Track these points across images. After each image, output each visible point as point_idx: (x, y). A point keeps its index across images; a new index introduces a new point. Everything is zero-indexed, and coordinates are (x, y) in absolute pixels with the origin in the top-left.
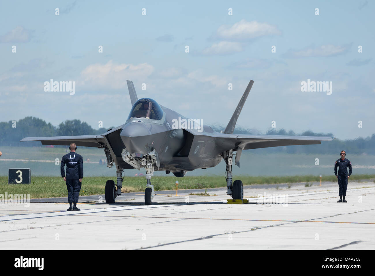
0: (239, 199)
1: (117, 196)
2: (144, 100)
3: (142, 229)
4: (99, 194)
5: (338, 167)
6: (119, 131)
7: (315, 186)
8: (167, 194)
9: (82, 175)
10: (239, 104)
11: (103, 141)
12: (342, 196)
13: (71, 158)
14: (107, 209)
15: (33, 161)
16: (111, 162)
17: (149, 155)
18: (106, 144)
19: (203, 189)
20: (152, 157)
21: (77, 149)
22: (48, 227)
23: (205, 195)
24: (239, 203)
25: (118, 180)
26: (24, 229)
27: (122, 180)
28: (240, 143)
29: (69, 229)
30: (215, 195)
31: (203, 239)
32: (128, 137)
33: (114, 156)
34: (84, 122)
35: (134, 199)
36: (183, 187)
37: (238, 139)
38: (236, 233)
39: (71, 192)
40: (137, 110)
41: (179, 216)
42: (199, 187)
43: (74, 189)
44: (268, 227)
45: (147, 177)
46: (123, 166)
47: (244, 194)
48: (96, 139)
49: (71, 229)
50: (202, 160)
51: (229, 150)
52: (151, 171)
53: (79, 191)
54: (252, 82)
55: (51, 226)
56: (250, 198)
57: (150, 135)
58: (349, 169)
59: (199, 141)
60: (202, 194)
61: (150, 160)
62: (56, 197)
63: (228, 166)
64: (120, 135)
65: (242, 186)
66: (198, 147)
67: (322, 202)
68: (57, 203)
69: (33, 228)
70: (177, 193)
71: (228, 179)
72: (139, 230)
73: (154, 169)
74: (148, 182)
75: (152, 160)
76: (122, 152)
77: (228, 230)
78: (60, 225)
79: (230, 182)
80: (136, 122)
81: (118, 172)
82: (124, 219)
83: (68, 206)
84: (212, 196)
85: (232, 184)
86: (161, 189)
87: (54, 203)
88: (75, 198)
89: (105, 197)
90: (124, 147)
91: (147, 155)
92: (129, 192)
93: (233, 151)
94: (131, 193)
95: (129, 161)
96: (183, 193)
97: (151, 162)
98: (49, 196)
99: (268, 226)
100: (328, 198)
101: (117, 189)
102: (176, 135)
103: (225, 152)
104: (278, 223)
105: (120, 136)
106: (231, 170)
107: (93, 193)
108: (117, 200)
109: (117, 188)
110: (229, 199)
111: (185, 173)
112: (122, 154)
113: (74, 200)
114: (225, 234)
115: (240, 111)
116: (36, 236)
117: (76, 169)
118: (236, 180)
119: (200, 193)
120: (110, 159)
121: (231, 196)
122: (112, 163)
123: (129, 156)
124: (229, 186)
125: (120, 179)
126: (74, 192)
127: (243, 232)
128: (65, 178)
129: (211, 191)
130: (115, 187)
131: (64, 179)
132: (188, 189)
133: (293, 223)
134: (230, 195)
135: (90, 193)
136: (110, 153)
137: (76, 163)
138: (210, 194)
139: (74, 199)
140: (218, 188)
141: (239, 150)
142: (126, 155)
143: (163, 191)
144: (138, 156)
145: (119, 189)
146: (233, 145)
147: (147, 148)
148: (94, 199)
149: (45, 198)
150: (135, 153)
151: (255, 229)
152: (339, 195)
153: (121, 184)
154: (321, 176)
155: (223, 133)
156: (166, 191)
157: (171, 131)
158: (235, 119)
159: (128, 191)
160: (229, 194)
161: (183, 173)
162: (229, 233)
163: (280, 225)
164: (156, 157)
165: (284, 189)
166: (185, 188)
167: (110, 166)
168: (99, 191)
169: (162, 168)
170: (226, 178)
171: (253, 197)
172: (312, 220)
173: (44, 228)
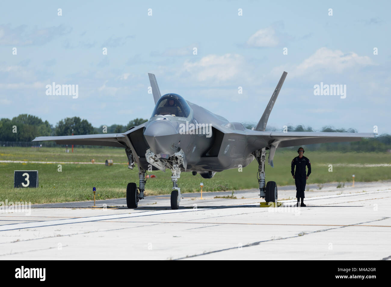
0: (272, 202)
1: (140, 200)
2: (170, 95)
3: (179, 236)
4: (116, 198)
6: (143, 129)
7: (348, 186)
8: (191, 197)
10: (271, 99)
11: (123, 140)
14: (133, 214)
15: (33, 162)
16: (132, 163)
17: (176, 156)
18: (128, 144)
19: (228, 191)
20: (179, 157)
22: (76, 234)
23: (231, 198)
25: (140, 183)
26: (51, 237)
27: (145, 182)
28: (273, 141)
29: (100, 237)
30: (243, 198)
31: (250, 246)
33: (136, 157)
35: (156, 203)
37: (271, 136)
40: (162, 107)
42: (222, 189)
44: (315, 232)
45: (173, 179)
46: (146, 167)
48: (116, 138)
50: (233, 160)
51: (262, 149)
52: (178, 173)
54: (285, 74)
55: (79, 233)
57: (177, 134)
59: (229, 140)
60: (228, 197)
61: (176, 161)
62: (69, 201)
63: (260, 166)
65: (276, 187)
66: (228, 146)
68: (74, 208)
69: (60, 236)
70: (202, 196)
71: (261, 180)
72: (176, 237)
73: (181, 170)
74: (174, 184)
75: (179, 161)
76: (146, 152)
77: (274, 236)
78: (88, 233)
79: (263, 183)
80: (161, 120)
81: (140, 174)
82: (155, 225)
84: (240, 199)
85: (265, 185)
87: (71, 208)
89: (126, 201)
90: (148, 147)
91: (173, 156)
93: (266, 150)
95: (154, 163)
96: (207, 195)
97: (177, 163)
98: (62, 201)
99: (315, 231)
100: (368, 200)
101: (139, 193)
103: (257, 151)
105: (143, 135)
106: (263, 170)
107: (110, 197)
108: (139, 205)
109: (139, 192)
110: (262, 202)
111: (213, 174)
112: (146, 154)
114: (272, 240)
116: (67, 245)
118: (270, 182)
119: (226, 196)
120: (131, 159)
121: (264, 199)
122: (134, 164)
123: (153, 157)
124: (262, 188)
125: (142, 182)
127: (290, 238)
129: (236, 193)
130: (137, 191)
132: (210, 192)
133: (341, 227)
134: (263, 197)
135: (106, 197)
136: (132, 153)
138: (237, 197)
141: (272, 149)
142: (151, 156)
143: (184, 194)
144: (163, 157)
145: (141, 193)
146: (267, 144)
147: (173, 148)
148: (112, 203)
149: (58, 203)
150: (160, 154)
151: (302, 234)
153: (143, 187)
154: (354, 176)
155: (255, 130)
156: (187, 193)
158: (267, 114)
160: (262, 197)
161: (211, 174)
162: (276, 240)
163: (328, 230)
164: (183, 158)
165: (315, 190)
166: (207, 191)
167: (131, 167)
168: (116, 195)
169: (188, 169)
170: (258, 179)
171: (285, 199)
172: (360, 224)
173: (72, 235)
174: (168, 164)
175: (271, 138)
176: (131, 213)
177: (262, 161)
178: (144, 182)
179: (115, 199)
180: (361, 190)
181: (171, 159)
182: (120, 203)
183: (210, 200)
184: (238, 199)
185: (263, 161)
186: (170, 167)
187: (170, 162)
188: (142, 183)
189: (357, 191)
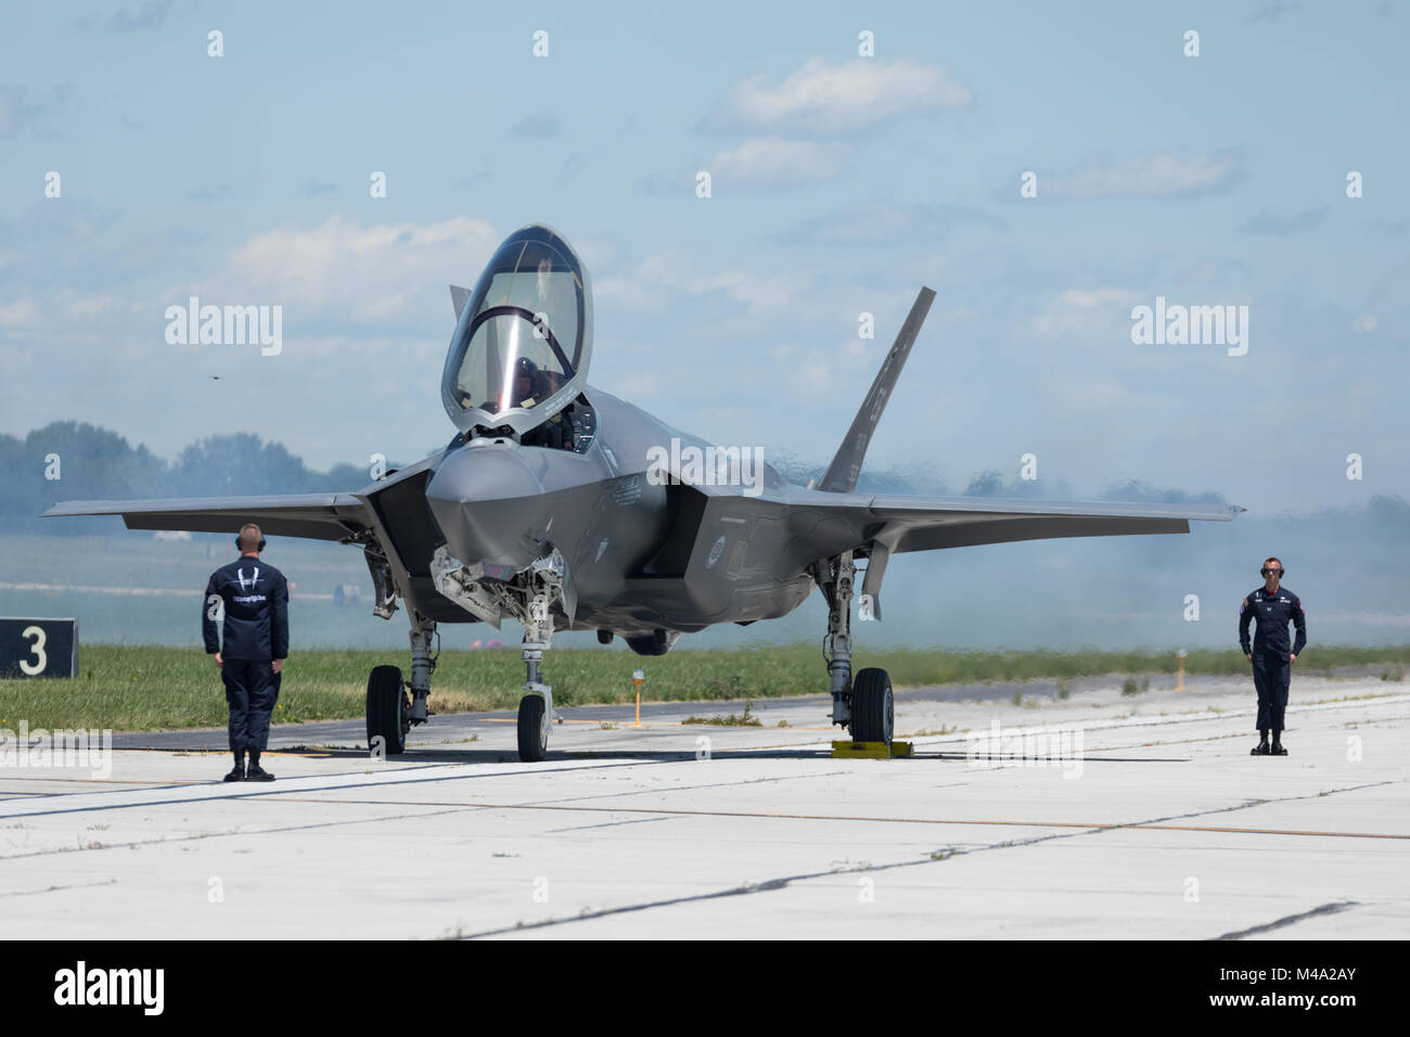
0: (875, 741)
1: (412, 728)
3: (514, 853)
4: (342, 718)
5: (1254, 620)
6: (422, 478)
7: (1161, 689)
8: (600, 720)
9: (284, 647)
11: (358, 517)
12: (1270, 731)
13: (243, 582)
14: (374, 774)
16: (388, 597)
17: (537, 571)
18: (372, 529)
19: (736, 700)
20: (547, 577)
21: (265, 548)
22: (156, 842)
23: (743, 722)
24: (877, 757)
25: (414, 667)
26: (66, 850)
27: (432, 664)
28: (880, 526)
29: (237, 852)
30: (783, 725)
31: (751, 892)
32: (456, 502)
33: (401, 575)
34: (276, 441)
35: (475, 739)
36: (658, 691)
37: (873, 510)
38: (876, 869)
39: (239, 712)
41: (654, 803)
42: (721, 693)
43: (253, 698)
44: (992, 847)
45: (528, 654)
46: (434, 610)
47: (896, 720)
48: (332, 509)
49: (244, 852)
50: (737, 590)
51: (840, 554)
52: (544, 631)
53: (269, 707)
54: (926, 297)
55: (167, 838)
56: (918, 735)
57: (540, 496)
58: (1295, 630)
59: (725, 519)
60: (732, 722)
61: (538, 591)
62: (176, 727)
63: (834, 613)
64: (428, 493)
65: (888, 690)
66: (722, 540)
67: (1193, 754)
68: (183, 750)
69: (100, 847)
70: (638, 715)
71: (837, 664)
72: (503, 855)
73: (556, 623)
74: (531, 671)
75: (547, 590)
76: (431, 558)
77: (843, 860)
78: (202, 837)
79: (844, 676)
80: (486, 445)
81: (414, 636)
83: (227, 762)
84: (773, 727)
85: (851, 682)
86: (575, 701)
87: (171, 750)
88: (255, 734)
89: (365, 729)
90: (440, 540)
91: (526, 572)
92: (455, 710)
93: (855, 557)
94: (460, 713)
95: (459, 594)
96: (660, 714)
97: (542, 598)
98: (151, 724)
99: (994, 844)
100: (1217, 738)
101: (411, 700)
102: (639, 496)
103: (823, 561)
104: (1031, 833)
105: (425, 497)
106: (845, 629)
107: (319, 714)
108: (412, 742)
109: (410, 697)
110: (838, 740)
111: (672, 638)
112: (432, 564)
113: (252, 740)
114: (835, 872)
115: (883, 404)
116: (117, 879)
117: (262, 624)
118: (866, 670)
119: (725, 715)
120: (384, 585)
121: (846, 728)
122: (393, 601)
123: (459, 574)
124: (840, 690)
125: (423, 662)
126: (251, 708)
127: (900, 865)
128: (218, 656)
129: (766, 708)
130: (405, 693)
131: (216, 660)
132: (677, 702)
133: (1090, 832)
134: (844, 724)
135: (306, 714)
136: (387, 562)
137: (263, 598)
138: (762, 721)
139: (252, 737)
140: (793, 698)
141: (877, 555)
142: (449, 570)
143: (583, 706)
144: (492, 575)
145: (419, 701)
146: (855, 534)
147: (527, 542)
148: (322, 737)
149: (134, 733)
150: (480, 565)
151: (945, 853)
152: (1257, 728)
153: (427, 681)
154: (1182, 654)
155: (817, 488)
156: (595, 706)
157: (620, 478)
159: (450, 705)
160: (839, 722)
161: (664, 639)
162: (847, 872)
163: (1041, 840)
164: (561, 580)
165: (1044, 701)
166: (666, 698)
167: (386, 610)
168: (341, 707)
169: (582, 619)
170: (827, 660)
171: (928, 731)
172: (1158, 824)
173: (142, 846)
174: (510, 601)
175: (873, 516)
176: (371, 773)
177: (841, 599)
178: (427, 663)
179: (338, 720)
180: (1203, 704)
181: (520, 582)
182: (351, 735)
183: (668, 730)
184: (768, 728)
185: (844, 597)
186: (516, 611)
187: (519, 592)
188: (422, 666)
189: (1186, 709)
